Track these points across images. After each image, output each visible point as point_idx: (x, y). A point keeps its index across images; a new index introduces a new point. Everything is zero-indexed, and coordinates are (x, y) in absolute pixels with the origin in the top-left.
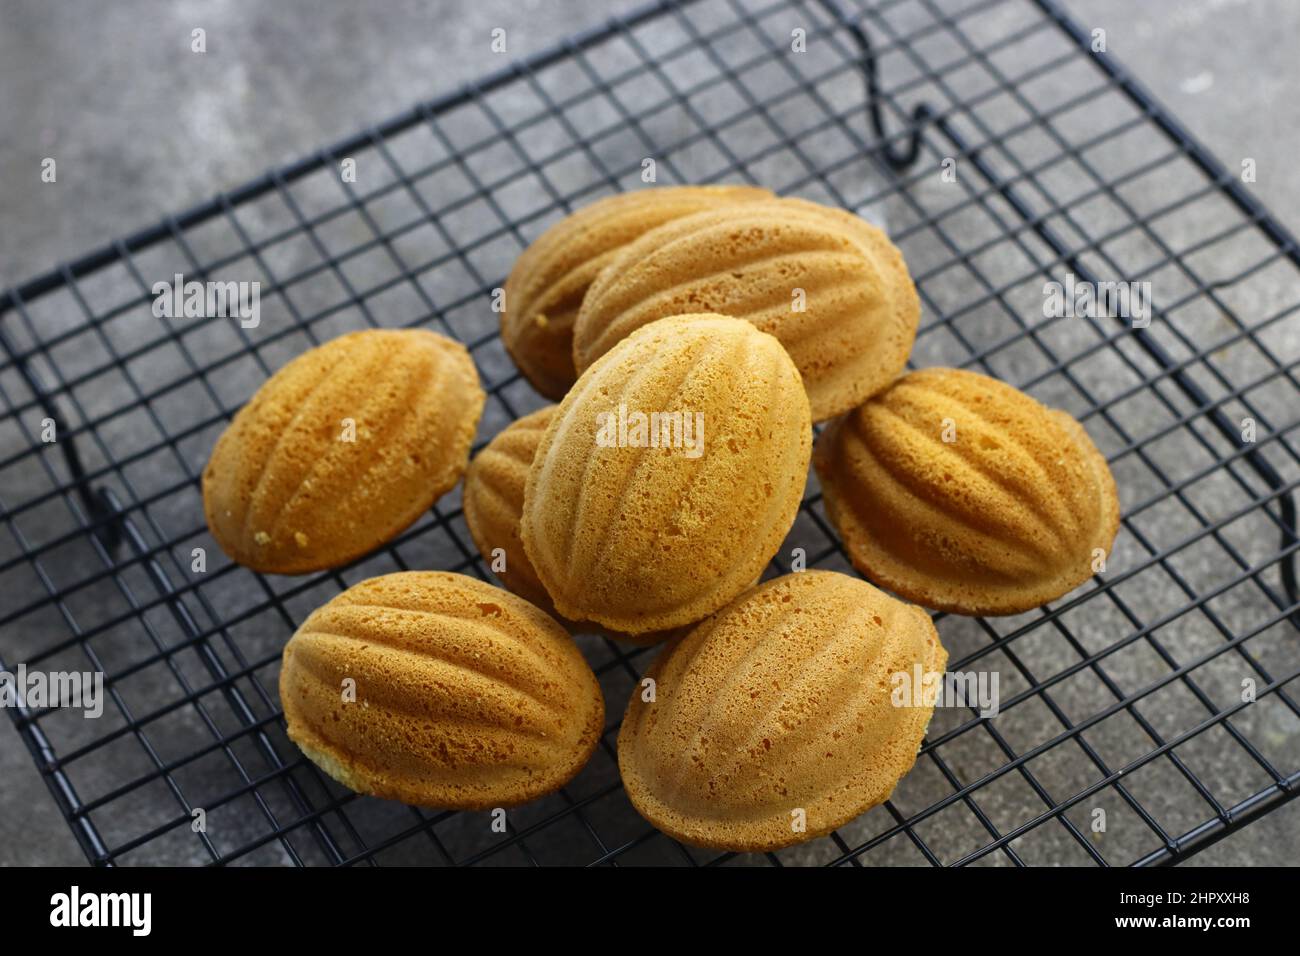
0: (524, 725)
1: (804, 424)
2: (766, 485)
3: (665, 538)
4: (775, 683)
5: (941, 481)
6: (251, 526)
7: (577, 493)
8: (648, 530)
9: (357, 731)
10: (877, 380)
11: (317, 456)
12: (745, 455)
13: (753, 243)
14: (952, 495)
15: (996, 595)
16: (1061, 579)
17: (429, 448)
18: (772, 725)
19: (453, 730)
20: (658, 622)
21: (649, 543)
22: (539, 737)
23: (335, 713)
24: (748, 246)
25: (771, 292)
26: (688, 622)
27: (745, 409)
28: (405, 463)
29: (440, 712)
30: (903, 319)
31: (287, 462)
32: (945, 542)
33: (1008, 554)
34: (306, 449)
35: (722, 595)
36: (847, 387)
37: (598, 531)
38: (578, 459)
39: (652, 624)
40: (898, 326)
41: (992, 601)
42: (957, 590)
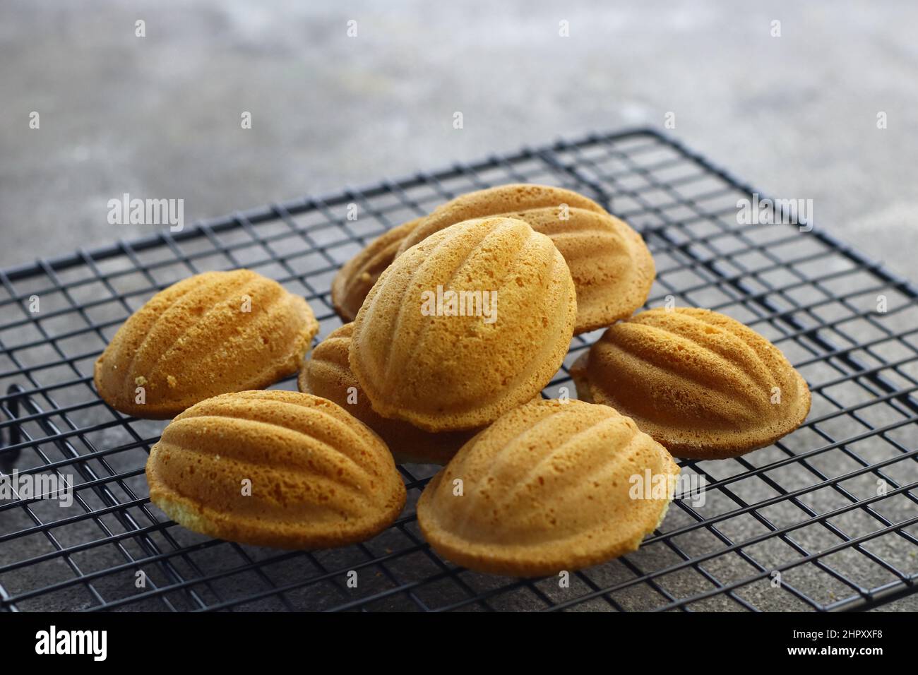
0: (343, 476)
1: (571, 298)
2: (544, 318)
3: (464, 340)
4: (548, 443)
5: (675, 350)
6: (132, 372)
7: (397, 311)
8: (451, 333)
9: (209, 478)
10: (623, 306)
11: (189, 325)
12: (529, 289)
13: (533, 196)
14: (684, 359)
15: (717, 437)
16: (768, 428)
17: (275, 335)
18: (545, 467)
19: (287, 474)
20: (453, 420)
21: (452, 345)
22: (355, 489)
23: (191, 467)
24: (530, 197)
25: (546, 225)
26: (477, 424)
27: (529, 259)
28: (257, 340)
29: (278, 459)
30: (643, 272)
31: (166, 326)
32: (678, 395)
33: (728, 402)
34: (181, 319)
35: (504, 405)
36: (600, 308)
37: (412, 334)
38: (399, 290)
39: (449, 421)
40: (639, 275)
41: (715, 441)
42: (686, 434)
